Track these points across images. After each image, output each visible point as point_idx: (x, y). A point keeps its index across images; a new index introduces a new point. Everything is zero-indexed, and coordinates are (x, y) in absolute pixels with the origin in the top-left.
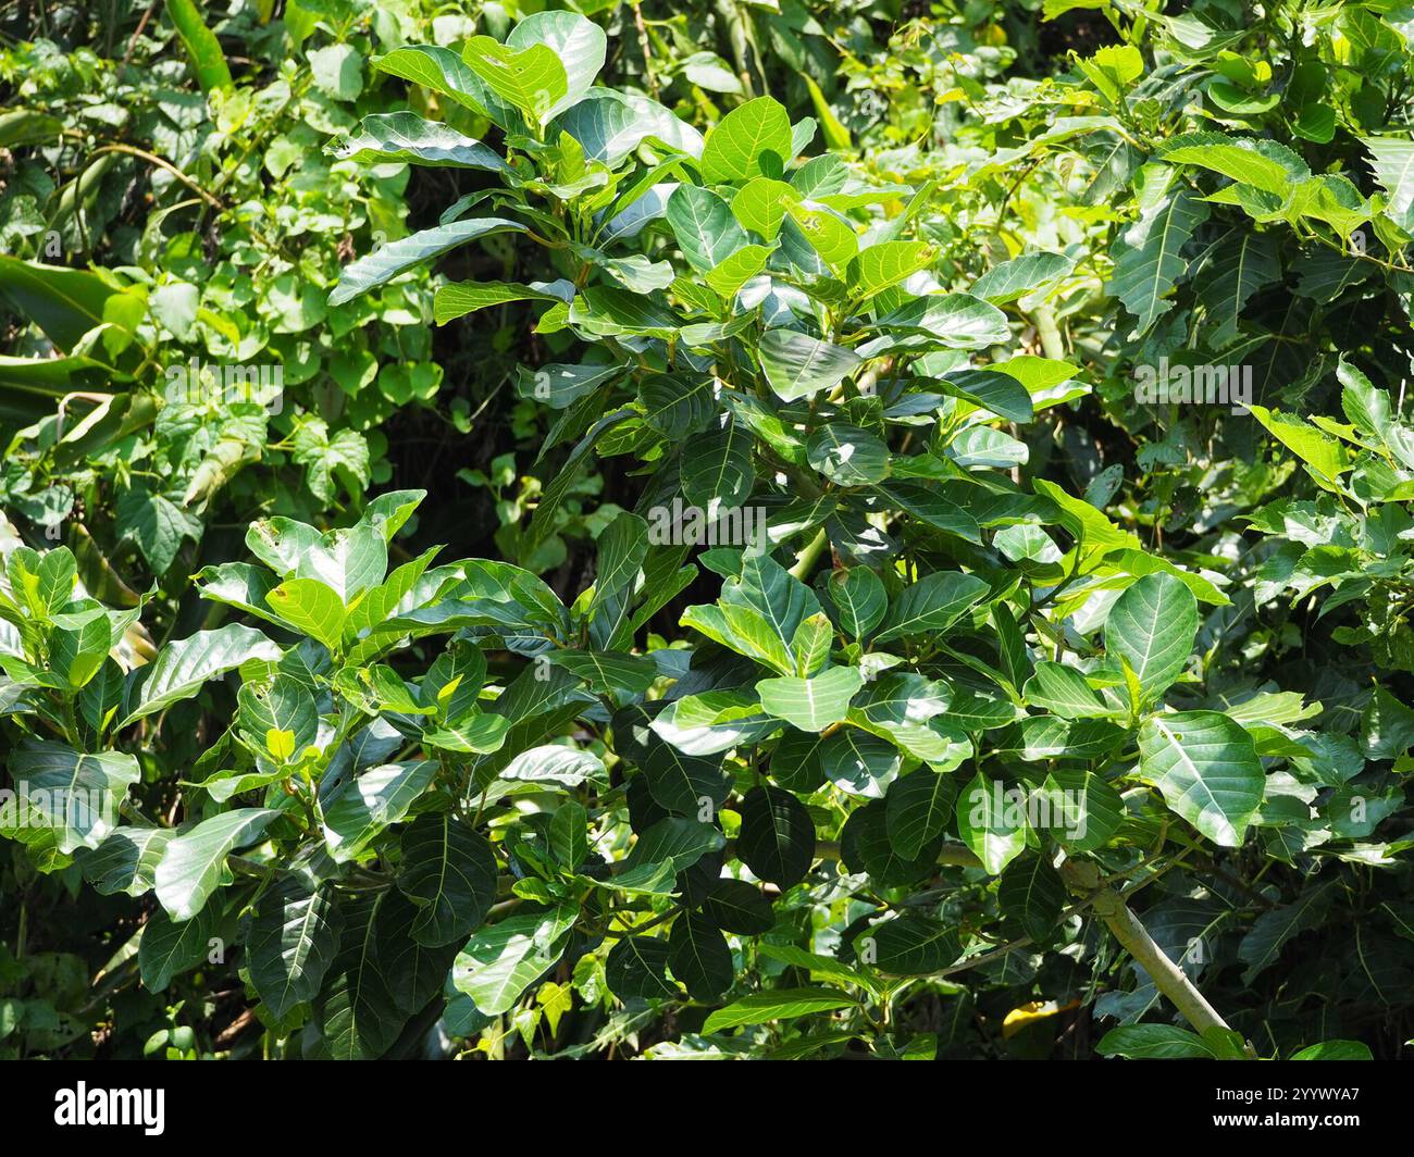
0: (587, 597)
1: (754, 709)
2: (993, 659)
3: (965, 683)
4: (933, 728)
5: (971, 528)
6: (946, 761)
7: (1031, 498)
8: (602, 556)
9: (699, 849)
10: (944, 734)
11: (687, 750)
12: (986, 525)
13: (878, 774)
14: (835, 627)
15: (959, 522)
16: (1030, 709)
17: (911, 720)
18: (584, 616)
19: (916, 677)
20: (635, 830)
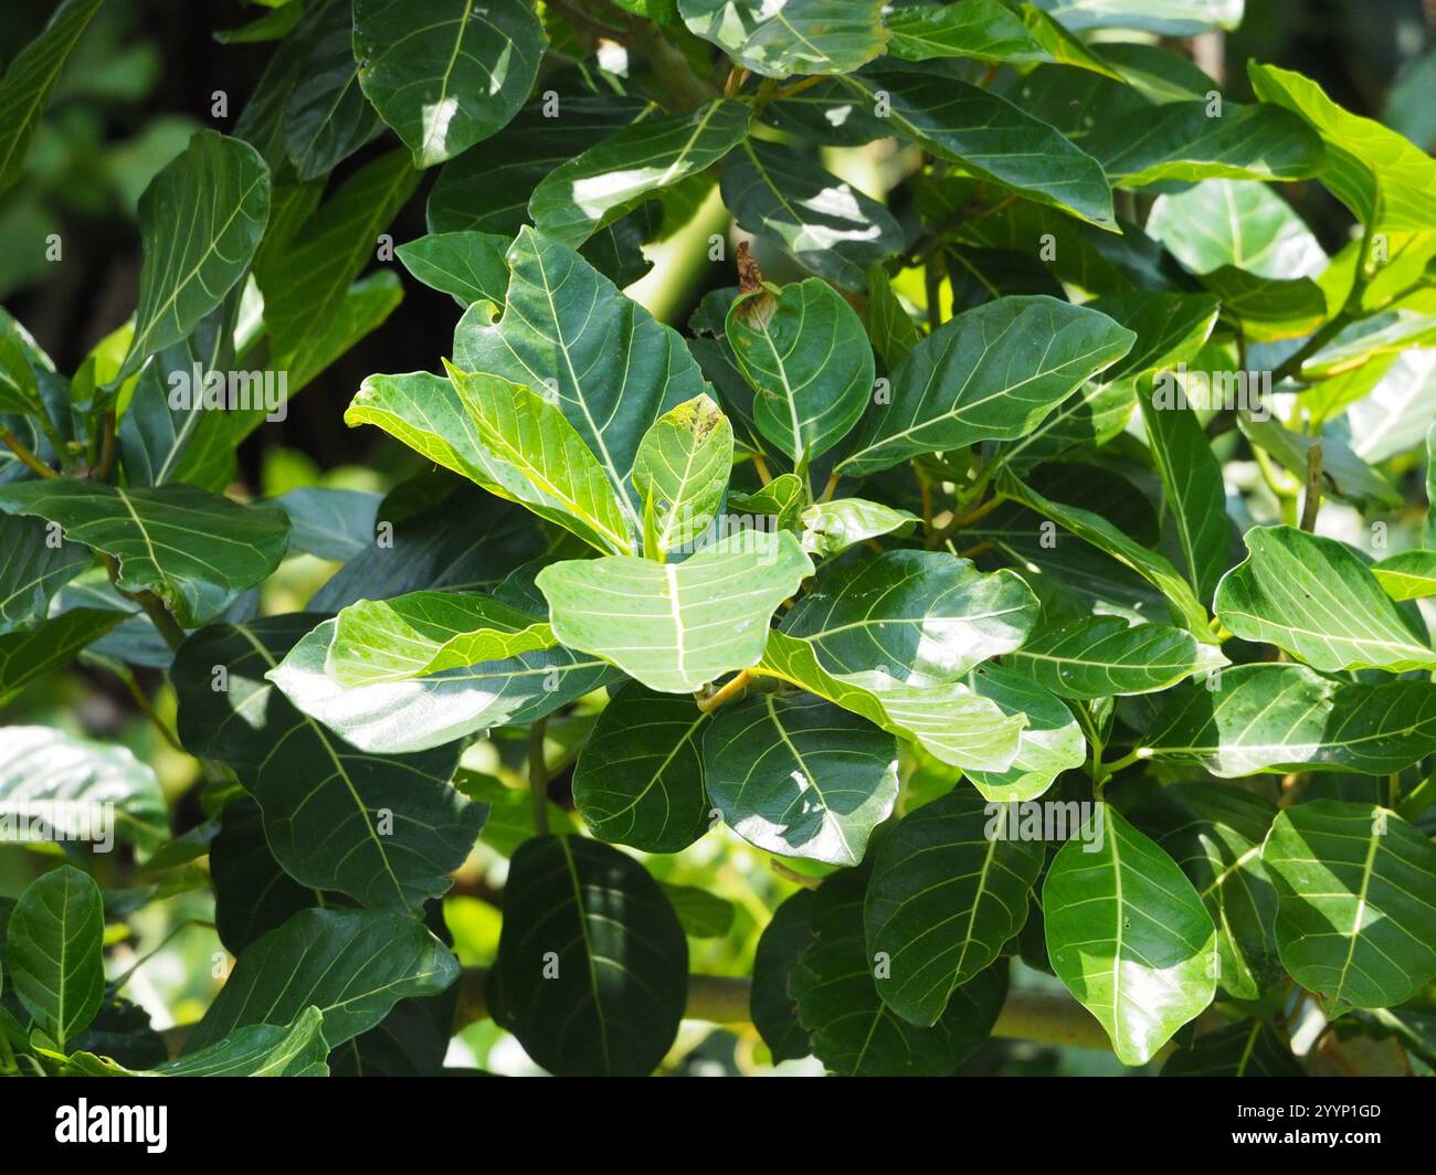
0: (113, 353)
1: (533, 637)
2: (1141, 520)
3: (1067, 578)
4: (984, 689)
5: (1089, 186)
6: (1015, 774)
7: (1243, 112)
8: (152, 244)
9: (391, 989)
10: (1010, 704)
11: (365, 739)
12: (1128, 181)
13: (845, 804)
14: (741, 430)
15: (1059, 171)
16: (1233, 648)
17: (931, 670)
18: (104, 399)
19: (947, 562)
20: (231, 941)
